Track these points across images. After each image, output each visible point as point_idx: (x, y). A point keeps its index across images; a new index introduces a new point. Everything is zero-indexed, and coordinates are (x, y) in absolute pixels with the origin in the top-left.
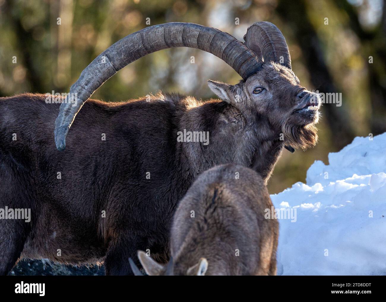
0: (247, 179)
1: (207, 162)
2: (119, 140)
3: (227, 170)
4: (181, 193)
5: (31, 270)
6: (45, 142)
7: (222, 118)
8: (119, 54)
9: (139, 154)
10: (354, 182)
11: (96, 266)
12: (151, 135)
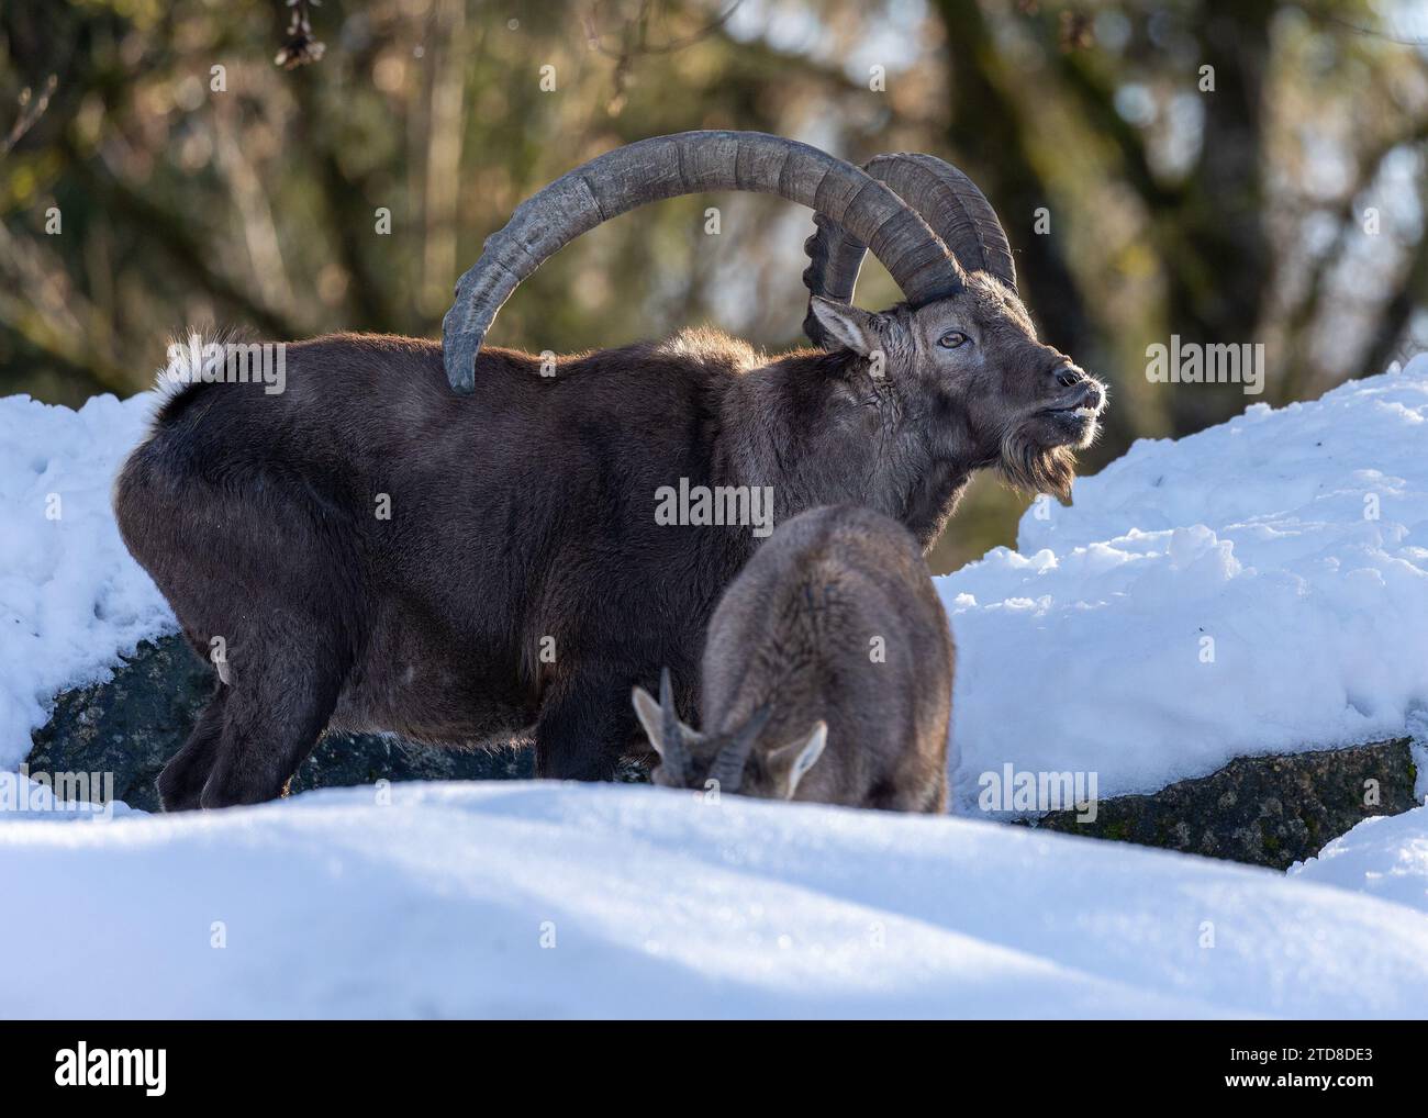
0: (888, 541)
1: (797, 497)
2: (569, 447)
3: (838, 517)
4: (724, 572)
5: (357, 754)
6: (388, 453)
7: (842, 391)
8: (618, 181)
9: (619, 481)
10: (1132, 547)
11: (509, 749)
12: (649, 433)
